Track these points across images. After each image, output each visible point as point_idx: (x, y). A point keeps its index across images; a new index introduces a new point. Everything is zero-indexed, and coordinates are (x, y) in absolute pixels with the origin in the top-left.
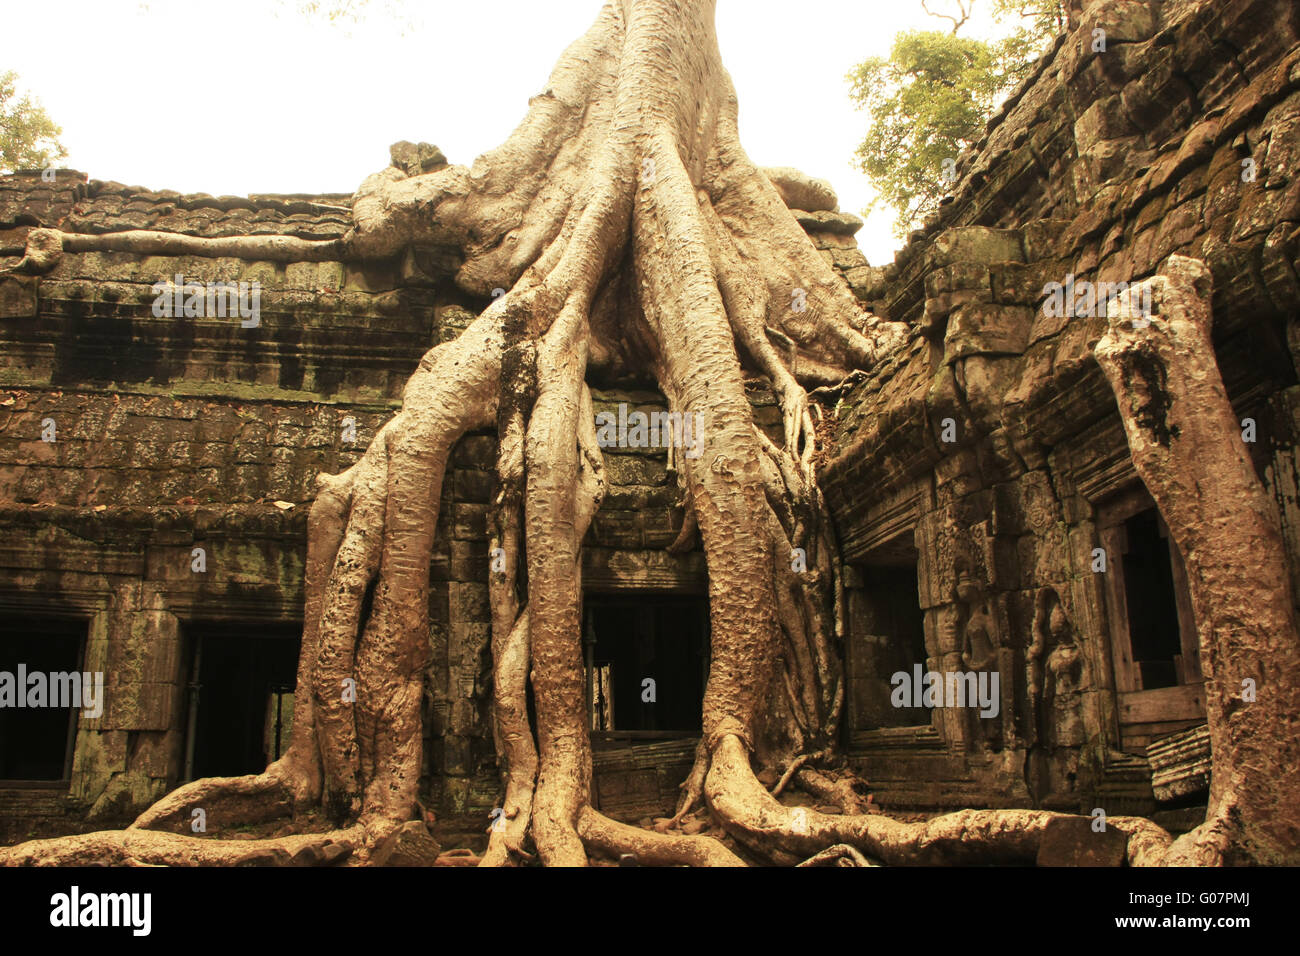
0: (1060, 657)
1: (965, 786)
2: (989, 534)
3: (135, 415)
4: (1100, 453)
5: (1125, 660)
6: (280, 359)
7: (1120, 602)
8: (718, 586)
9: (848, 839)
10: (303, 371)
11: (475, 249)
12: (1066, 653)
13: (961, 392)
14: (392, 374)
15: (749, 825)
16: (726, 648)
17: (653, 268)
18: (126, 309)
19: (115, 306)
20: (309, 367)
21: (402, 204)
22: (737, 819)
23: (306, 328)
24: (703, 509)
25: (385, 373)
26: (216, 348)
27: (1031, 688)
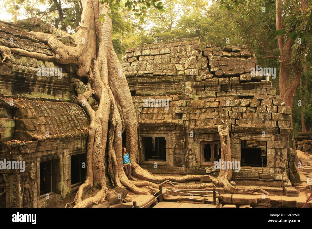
0: (190, 157)
1: (174, 171)
2: (184, 142)
3: (49, 108)
4: (203, 137)
5: (202, 159)
6: (48, 88)
7: (203, 152)
8: (133, 142)
9: (168, 179)
10: (51, 90)
11: (81, 67)
12: (191, 156)
13: (184, 125)
14: (63, 92)
15: (153, 179)
16: (134, 152)
17: (114, 80)
18: (26, 74)
19: (24, 73)
20: (52, 90)
21: (75, 56)
22: (150, 178)
23: (54, 81)
24: (132, 130)
25: (62, 91)
26: (38, 85)
27: (186, 160)
